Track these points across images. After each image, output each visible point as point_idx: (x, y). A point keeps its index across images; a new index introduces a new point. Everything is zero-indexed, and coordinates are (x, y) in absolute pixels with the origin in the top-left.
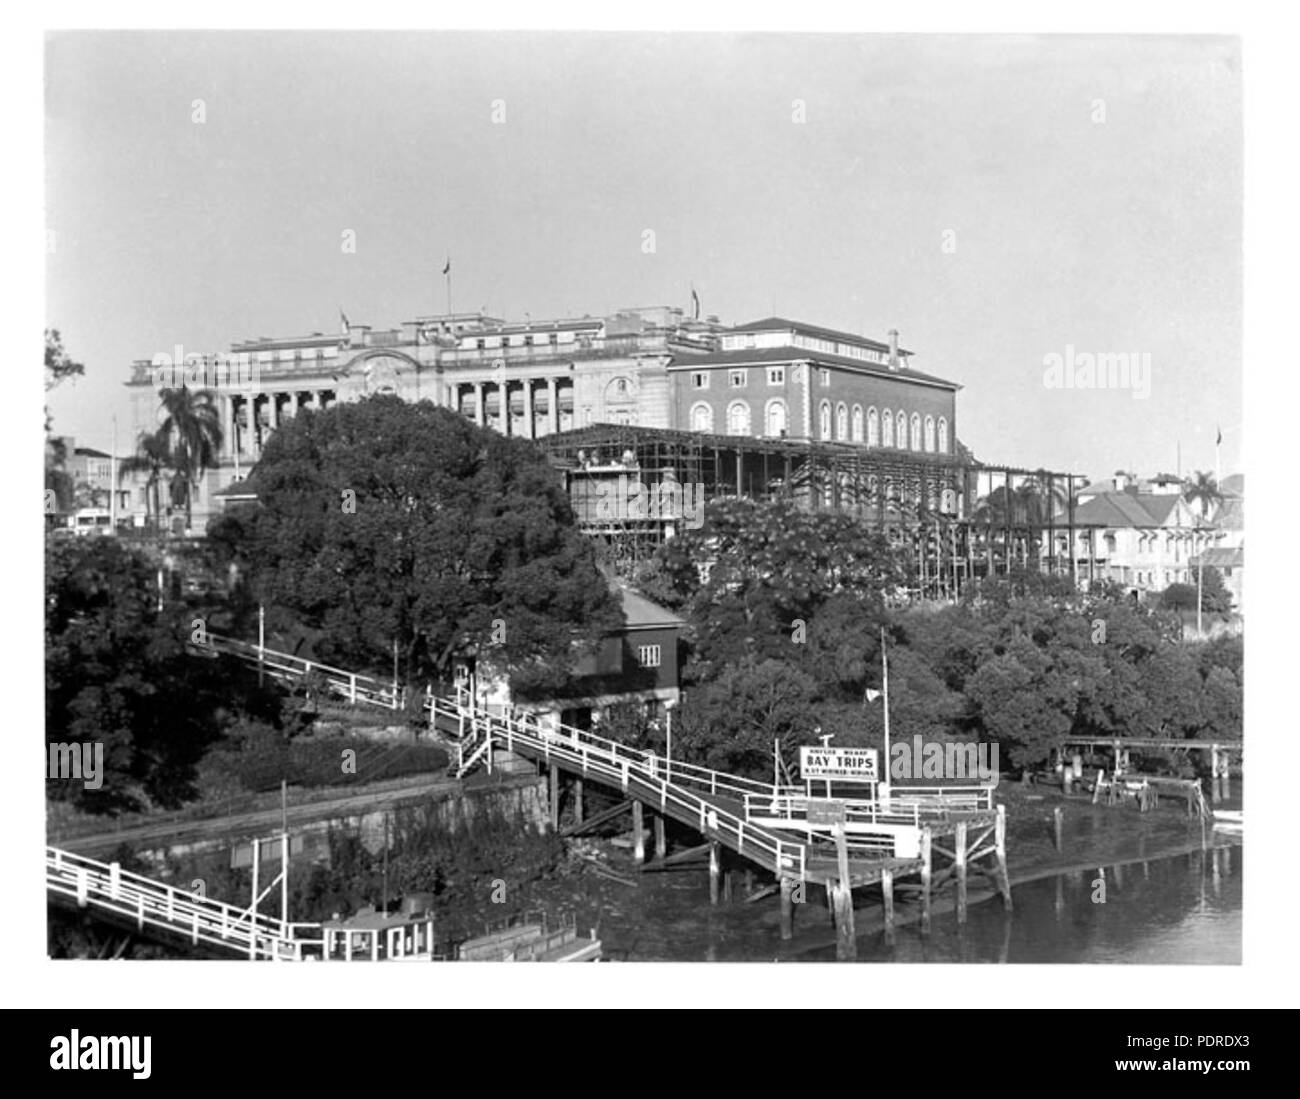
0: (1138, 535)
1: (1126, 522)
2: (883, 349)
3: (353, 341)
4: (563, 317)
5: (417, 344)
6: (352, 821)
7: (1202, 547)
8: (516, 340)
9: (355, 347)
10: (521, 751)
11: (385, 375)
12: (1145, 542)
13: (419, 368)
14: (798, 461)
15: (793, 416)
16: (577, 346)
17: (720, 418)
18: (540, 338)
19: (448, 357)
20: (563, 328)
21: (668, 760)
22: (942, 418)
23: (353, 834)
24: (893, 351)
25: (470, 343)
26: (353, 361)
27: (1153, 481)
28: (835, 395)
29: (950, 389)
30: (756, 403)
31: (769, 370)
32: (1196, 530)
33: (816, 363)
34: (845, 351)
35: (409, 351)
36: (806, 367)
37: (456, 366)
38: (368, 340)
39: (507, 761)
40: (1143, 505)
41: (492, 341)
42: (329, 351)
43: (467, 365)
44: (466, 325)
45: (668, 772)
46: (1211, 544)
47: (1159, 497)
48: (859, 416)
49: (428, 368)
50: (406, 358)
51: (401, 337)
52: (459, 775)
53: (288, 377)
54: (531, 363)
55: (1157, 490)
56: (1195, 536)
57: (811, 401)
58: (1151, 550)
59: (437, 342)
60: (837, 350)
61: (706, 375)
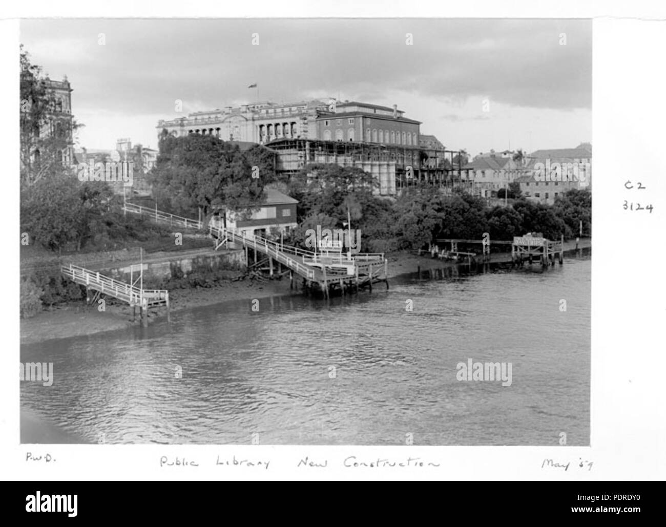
0: (493, 171)
1: (489, 167)
2: (392, 110)
3: (226, 112)
4: (294, 102)
5: (246, 112)
6: (178, 262)
7: (519, 175)
8: (279, 110)
9: (227, 114)
10: (236, 242)
11: (236, 123)
12: (496, 174)
13: (247, 120)
14: (357, 148)
15: (357, 134)
16: (297, 112)
17: (333, 135)
18: (286, 109)
19: (256, 116)
20: (293, 106)
21: (282, 245)
22: (414, 133)
23: (178, 266)
24: (395, 111)
25: (264, 111)
26: (226, 118)
27: (502, 153)
28: (372, 127)
29: (418, 123)
30: (345, 130)
31: (349, 119)
32: (517, 170)
33: (365, 117)
34: (378, 112)
35: (244, 115)
36: (361, 118)
37: (258, 119)
38: (231, 111)
39: (232, 245)
40: (497, 161)
41: (271, 111)
42: (219, 116)
43: (262, 119)
44: (263, 105)
45: (282, 248)
46: (523, 174)
47: (504, 159)
48: (381, 134)
49: (250, 120)
50: (243, 117)
51: (241, 110)
52: (216, 249)
53: (206, 124)
54: (283, 118)
55: (504, 156)
56: (516, 171)
57: (363, 130)
58: (498, 177)
59: (253, 111)
60: (375, 112)
61: (329, 121)
